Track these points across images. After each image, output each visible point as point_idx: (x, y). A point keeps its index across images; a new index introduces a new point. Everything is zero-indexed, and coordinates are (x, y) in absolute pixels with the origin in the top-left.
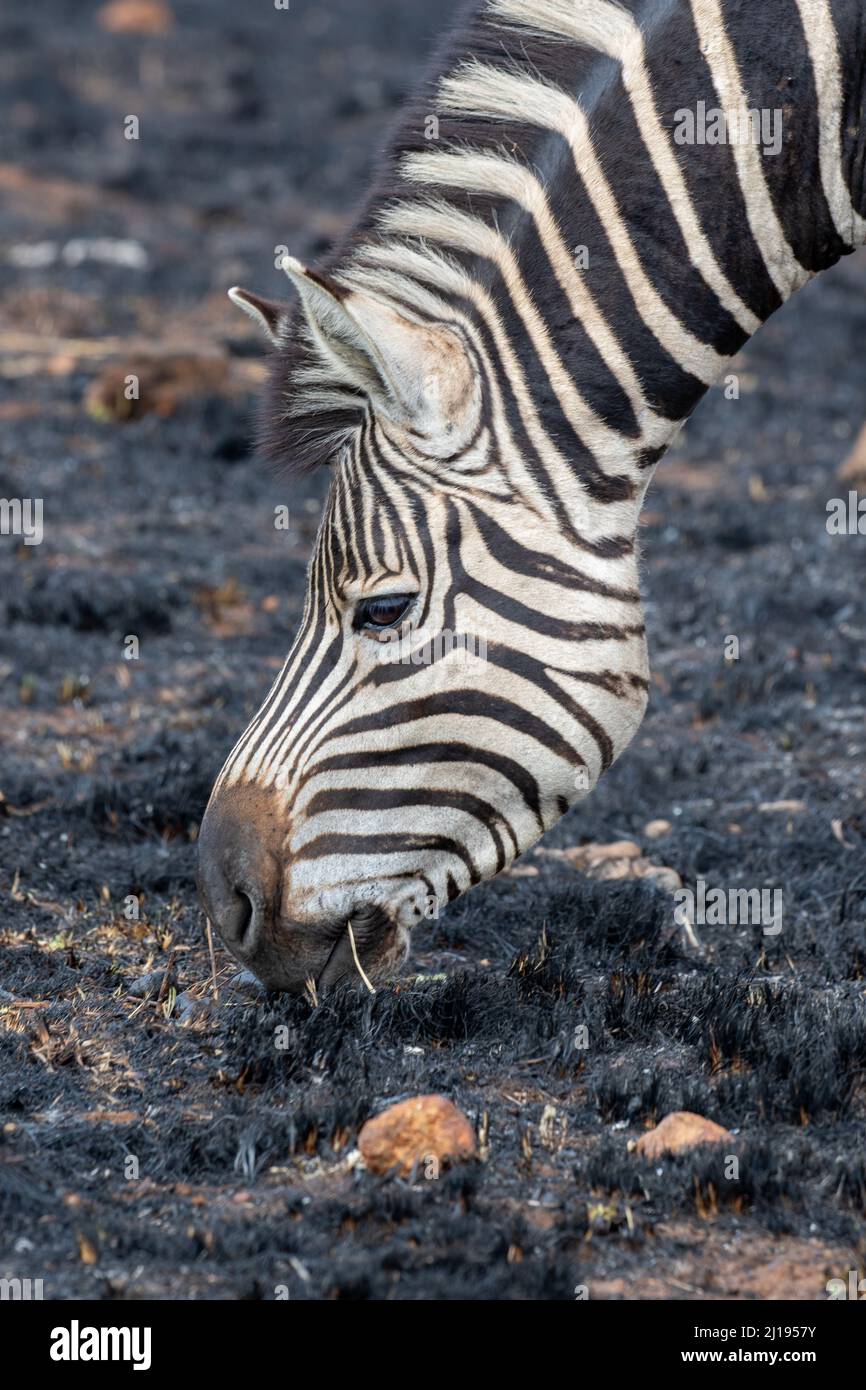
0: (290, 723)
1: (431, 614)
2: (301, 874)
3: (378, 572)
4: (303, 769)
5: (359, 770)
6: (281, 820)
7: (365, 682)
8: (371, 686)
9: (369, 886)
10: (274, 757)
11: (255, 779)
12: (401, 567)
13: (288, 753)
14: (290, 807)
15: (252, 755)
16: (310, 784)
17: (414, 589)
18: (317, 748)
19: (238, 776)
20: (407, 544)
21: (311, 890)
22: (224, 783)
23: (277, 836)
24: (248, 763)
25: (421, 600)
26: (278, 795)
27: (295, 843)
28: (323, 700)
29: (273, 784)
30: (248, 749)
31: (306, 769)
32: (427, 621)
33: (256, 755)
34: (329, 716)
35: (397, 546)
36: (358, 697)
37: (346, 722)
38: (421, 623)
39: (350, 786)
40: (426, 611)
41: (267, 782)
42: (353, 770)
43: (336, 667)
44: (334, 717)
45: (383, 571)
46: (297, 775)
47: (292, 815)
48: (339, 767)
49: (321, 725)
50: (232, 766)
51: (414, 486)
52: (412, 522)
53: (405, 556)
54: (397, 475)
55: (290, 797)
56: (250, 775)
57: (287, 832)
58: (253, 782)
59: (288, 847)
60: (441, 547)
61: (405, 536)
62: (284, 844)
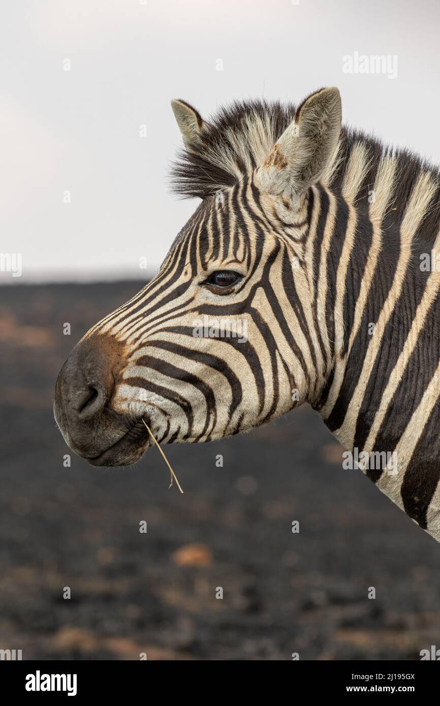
0: (144, 315)
1: (244, 290)
2: (124, 390)
3: (231, 257)
4: (143, 340)
5: (170, 353)
6: (124, 360)
7: (194, 310)
8: (196, 313)
9: (152, 407)
10: (130, 329)
11: (115, 335)
12: (243, 260)
13: (138, 329)
14: (130, 355)
15: (118, 323)
16: (143, 349)
17: (244, 274)
18: (154, 333)
19: (107, 330)
20: (249, 250)
21: (126, 399)
22: (97, 331)
23: (118, 367)
24: (114, 326)
25: (244, 280)
26: (126, 347)
27: (126, 375)
28: (166, 311)
29: (125, 341)
30: (117, 319)
31: (145, 341)
32: (241, 292)
33: (120, 324)
34: (166, 320)
35: (245, 249)
36: (187, 316)
37: (175, 325)
38: (238, 292)
39: (162, 359)
40: (243, 287)
41: (122, 339)
42: (167, 351)
43: (180, 298)
44: (169, 321)
45: (233, 258)
46: (139, 342)
47: (129, 360)
48: (161, 347)
49: (161, 323)
50: (104, 325)
51: (261, 225)
52: (255, 241)
53: (247, 255)
54: (254, 216)
55: (131, 351)
56: (114, 332)
57: (124, 367)
58: (114, 336)
59: (122, 374)
60: (264, 260)
61: (249, 246)
62: (121, 372)
